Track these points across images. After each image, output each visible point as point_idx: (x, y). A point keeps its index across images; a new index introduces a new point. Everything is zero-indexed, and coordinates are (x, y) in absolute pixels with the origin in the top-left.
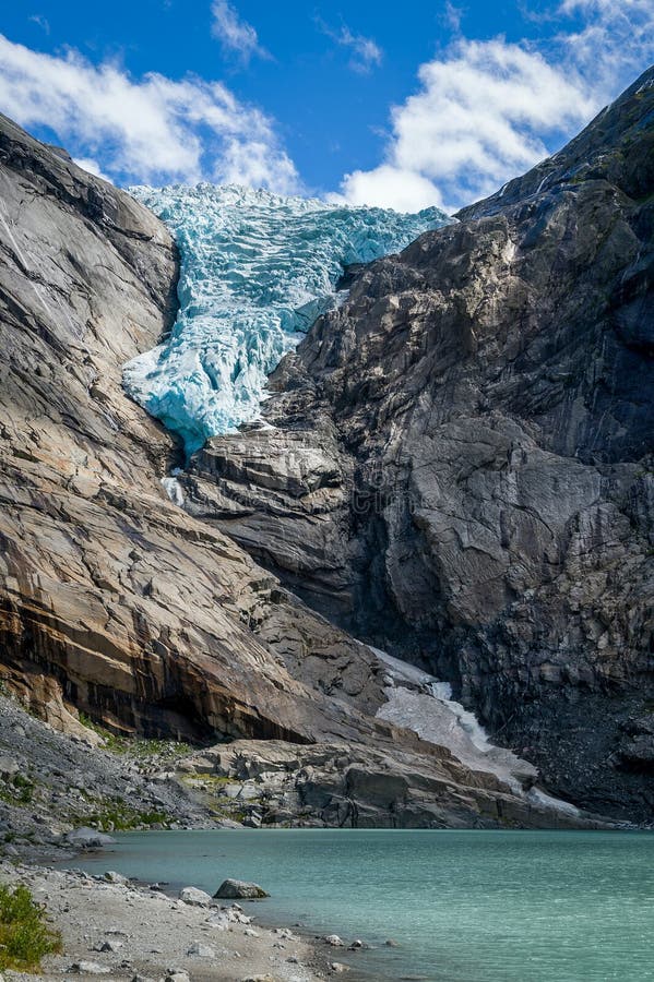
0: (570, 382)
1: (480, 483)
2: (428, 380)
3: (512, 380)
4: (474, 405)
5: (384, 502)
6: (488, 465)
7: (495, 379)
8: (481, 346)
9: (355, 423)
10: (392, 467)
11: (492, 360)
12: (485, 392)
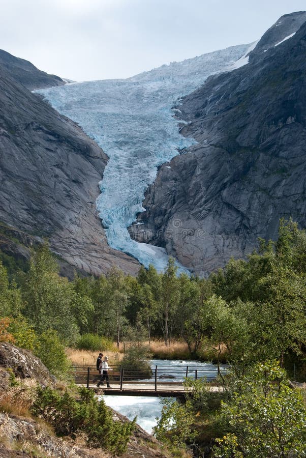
0: (210, 210)
1: (187, 239)
2: (176, 210)
3: (196, 210)
4: (187, 217)
7: (192, 210)
8: (189, 201)
9: (158, 220)
11: (191, 205)
12: (189, 213)
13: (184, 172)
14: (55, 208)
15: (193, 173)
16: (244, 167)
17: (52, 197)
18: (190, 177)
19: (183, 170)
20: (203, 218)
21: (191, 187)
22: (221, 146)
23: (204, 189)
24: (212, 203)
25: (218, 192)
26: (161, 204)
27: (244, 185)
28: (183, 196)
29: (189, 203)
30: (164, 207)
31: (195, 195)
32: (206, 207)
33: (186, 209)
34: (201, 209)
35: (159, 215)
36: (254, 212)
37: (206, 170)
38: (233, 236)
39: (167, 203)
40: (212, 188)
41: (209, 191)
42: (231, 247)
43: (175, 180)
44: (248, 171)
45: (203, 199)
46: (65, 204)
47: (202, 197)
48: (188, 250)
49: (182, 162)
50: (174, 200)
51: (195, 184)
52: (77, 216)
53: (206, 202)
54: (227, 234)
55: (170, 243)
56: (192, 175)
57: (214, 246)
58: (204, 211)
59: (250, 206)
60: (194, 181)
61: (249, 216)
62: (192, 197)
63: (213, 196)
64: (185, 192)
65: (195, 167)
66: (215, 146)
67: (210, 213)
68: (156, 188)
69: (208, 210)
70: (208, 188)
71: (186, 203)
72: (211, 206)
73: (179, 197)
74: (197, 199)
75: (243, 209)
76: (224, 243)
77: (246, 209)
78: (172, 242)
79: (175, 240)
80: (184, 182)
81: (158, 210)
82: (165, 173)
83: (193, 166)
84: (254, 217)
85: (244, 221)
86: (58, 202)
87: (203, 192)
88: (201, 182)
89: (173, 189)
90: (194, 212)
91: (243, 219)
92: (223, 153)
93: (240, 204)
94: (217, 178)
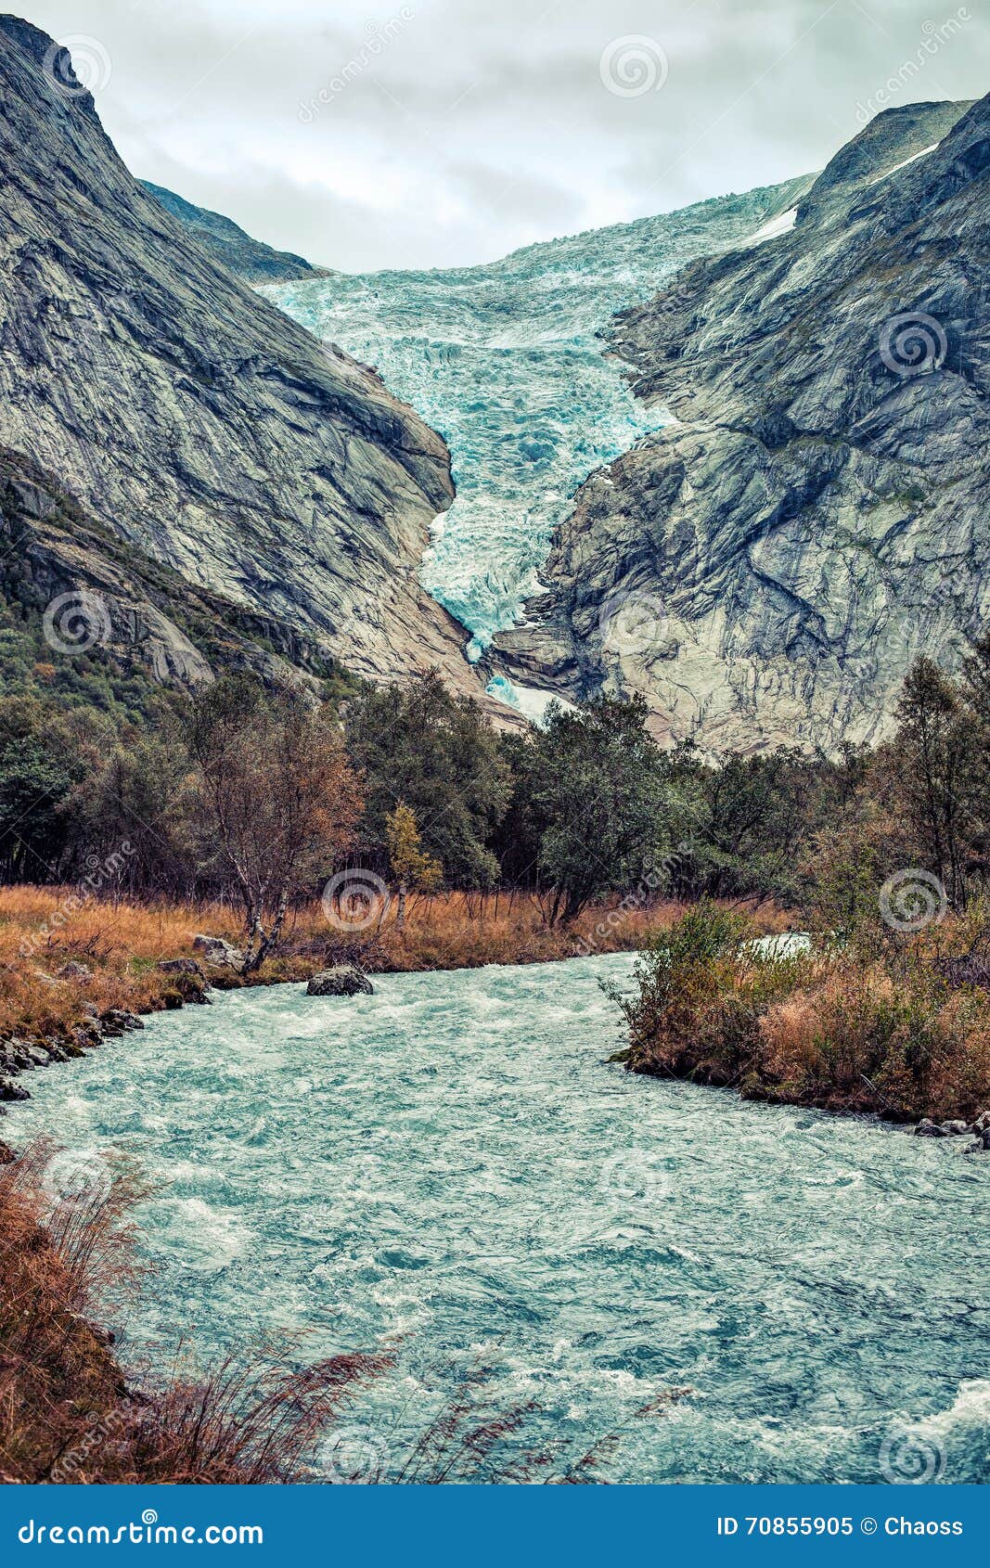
0: (717, 595)
1: (658, 668)
2: (630, 591)
3: (683, 594)
5: (603, 677)
6: (664, 656)
7: (672, 592)
8: (663, 569)
9: (582, 619)
10: (608, 655)
11: (669, 579)
12: (664, 601)
13: (649, 495)
14: (316, 579)
15: (673, 498)
16: (810, 484)
17: (307, 551)
18: (665, 509)
19: (647, 488)
20: (698, 616)
21: (670, 529)
22: (747, 430)
23: (702, 538)
24: (723, 575)
25: (739, 549)
26: (590, 576)
27: (810, 531)
28: (648, 556)
29: (663, 574)
30: (596, 583)
31: (679, 554)
32: (708, 586)
33: (655, 589)
34: (695, 590)
35: (583, 605)
36: (837, 600)
37: (708, 490)
38: (781, 661)
39: (604, 573)
40: (724, 537)
41: (715, 545)
42: (775, 690)
43: (626, 512)
44: (819, 493)
45: (701, 566)
46: (340, 569)
47: (697, 560)
48: (661, 696)
49: (642, 469)
50: (623, 565)
51: (678, 527)
52: (371, 601)
53: (707, 572)
54: (763, 657)
55: (612, 678)
56: (670, 503)
57: (730, 688)
58: (700, 598)
59: (827, 584)
60: (676, 520)
61: (822, 610)
62: (670, 558)
63: (726, 559)
64: (651, 544)
65: (678, 482)
66: (731, 428)
67: (719, 601)
68: (574, 533)
69: (713, 593)
70: (713, 535)
71: (656, 573)
72: (721, 584)
74: (683, 563)
75: (806, 592)
76: (757, 680)
77: (814, 594)
78: (617, 674)
79: (627, 670)
80: (650, 520)
81: (581, 592)
82: (599, 497)
83: (674, 480)
84: (837, 614)
85: (808, 625)
86: (324, 564)
87: (700, 547)
88: (696, 521)
89: (620, 538)
90: (675, 597)
91: (806, 620)
92: (753, 447)
93: (800, 581)
94: (736, 512)
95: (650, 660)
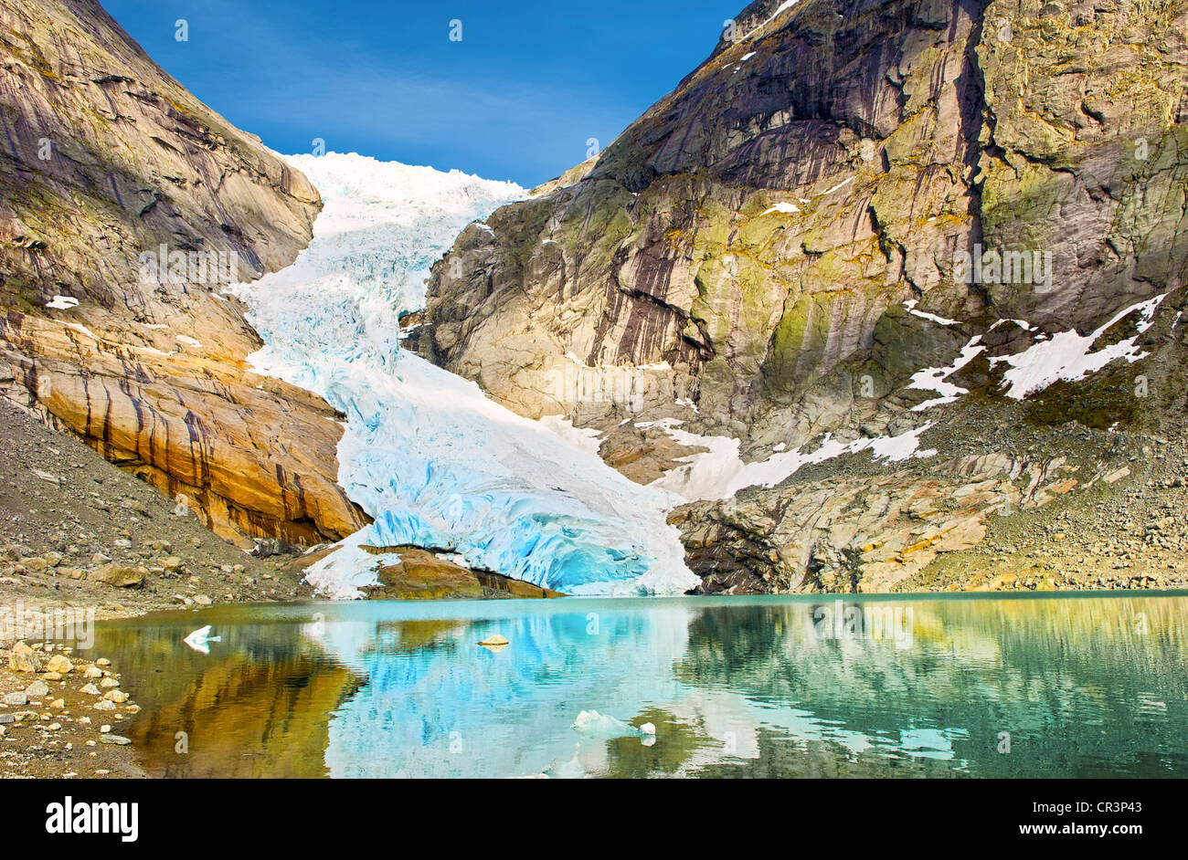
0: (585, 312)
1: (523, 376)
2: (495, 307)
3: (549, 310)
6: (529, 366)
7: (539, 309)
8: (530, 287)
9: (445, 334)
10: (469, 366)
11: (535, 296)
15: (540, 228)
18: (533, 236)
21: (537, 253)
22: (610, 177)
23: (568, 261)
24: (591, 294)
25: (607, 270)
26: (457, 294)
28: (515, 275)
29: (531, 292)
30: (462, 301)
31: (547, 274)
32: (576, 304)
33: (521, 306)
34: (563, 307)
35: (447, 321)
36: (717, 301)
37: (575, 222)
38: (658, 367)
39: (471, 292)
40: (591, 260)
41: (582, 268)
43: (494, 243)
45: (568, 286)
47: (563, 281)
50: (490, 285)
51: (549, 247)
53: (574, 292)
54: (637, 364)
56: (537, 233)
58: (567, 314)
59: (704, 288)
61: (701, 314)
62: (538, 277)
63: (593, 280)
64: (519, 265)
65: (546, 216)
67: (587, 318)
69: (580, 310)
70: (580, 259)
71: (523, 291)
72: (588, 303)
73: (502, 278)
74: (550, 283)
75: (681, 300)
77: (689, 300)
80: (517, 246)
81: (445, 310)
84: (721, 314)
85: (686, 331)
87: (567, 269)
88: (563, 247)
89: (489, 261)
90: (542, 313)
91: (682, 328)
92: (617, 189)
93: (673, 290)
94: (604, 239)
95: (514, 369)
